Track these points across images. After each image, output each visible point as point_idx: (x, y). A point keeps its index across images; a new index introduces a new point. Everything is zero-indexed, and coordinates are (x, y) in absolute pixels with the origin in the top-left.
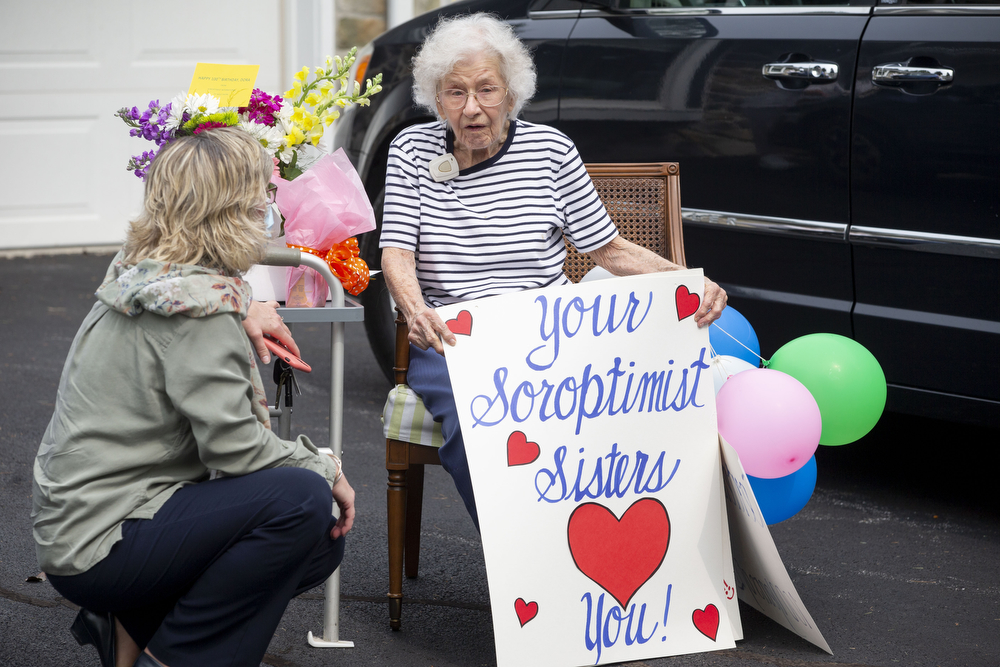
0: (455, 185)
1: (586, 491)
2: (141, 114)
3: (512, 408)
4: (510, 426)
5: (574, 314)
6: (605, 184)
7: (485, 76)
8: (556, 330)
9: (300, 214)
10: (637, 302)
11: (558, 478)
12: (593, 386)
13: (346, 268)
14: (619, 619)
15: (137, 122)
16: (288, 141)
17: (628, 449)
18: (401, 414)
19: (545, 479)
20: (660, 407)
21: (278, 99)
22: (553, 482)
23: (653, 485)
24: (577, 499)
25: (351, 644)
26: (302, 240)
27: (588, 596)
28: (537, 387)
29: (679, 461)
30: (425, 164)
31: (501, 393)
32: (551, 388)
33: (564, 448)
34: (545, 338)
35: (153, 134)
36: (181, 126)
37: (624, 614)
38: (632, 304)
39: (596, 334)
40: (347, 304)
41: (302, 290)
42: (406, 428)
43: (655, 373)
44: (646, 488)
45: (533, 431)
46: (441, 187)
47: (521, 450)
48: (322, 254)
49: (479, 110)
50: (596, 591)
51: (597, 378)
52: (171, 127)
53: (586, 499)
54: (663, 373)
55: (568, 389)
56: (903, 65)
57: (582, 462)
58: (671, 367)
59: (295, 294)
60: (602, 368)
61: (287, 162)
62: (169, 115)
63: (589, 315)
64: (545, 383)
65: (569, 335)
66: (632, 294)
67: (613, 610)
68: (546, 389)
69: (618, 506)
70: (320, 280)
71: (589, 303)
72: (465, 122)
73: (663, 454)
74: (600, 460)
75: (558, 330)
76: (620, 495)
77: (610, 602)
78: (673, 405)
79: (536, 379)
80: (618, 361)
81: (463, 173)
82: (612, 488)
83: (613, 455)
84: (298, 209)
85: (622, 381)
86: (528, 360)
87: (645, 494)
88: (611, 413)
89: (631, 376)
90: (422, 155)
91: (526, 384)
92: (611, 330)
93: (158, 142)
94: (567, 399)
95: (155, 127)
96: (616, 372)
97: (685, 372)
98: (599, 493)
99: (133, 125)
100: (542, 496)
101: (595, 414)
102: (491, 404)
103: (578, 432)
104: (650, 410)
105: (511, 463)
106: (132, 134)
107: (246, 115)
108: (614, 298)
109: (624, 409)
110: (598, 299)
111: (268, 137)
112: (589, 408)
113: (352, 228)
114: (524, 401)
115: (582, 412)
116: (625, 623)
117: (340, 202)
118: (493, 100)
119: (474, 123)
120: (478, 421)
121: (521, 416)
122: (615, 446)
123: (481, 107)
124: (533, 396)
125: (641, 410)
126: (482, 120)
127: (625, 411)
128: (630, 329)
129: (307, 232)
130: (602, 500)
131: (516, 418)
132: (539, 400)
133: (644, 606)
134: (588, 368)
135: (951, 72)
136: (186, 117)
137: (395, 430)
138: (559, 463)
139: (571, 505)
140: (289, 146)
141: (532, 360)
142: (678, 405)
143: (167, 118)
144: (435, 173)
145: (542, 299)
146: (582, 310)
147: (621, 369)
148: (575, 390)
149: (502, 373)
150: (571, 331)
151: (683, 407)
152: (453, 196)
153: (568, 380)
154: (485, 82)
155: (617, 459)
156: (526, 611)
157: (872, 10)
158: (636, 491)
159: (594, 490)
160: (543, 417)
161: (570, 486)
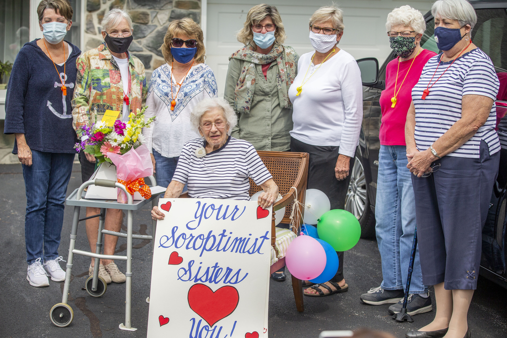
0: (204, 159)
1: (200, 279)
3: (175, 243)
4: (173, 249)
5: (210, 210)
7: (218, 117)
8: (201, 215)
10: (238, 209)
11: (188, 272)
12: (212, 239)
14: (208, 330)
17: (223, 265)
19: (182, 272)
20: (242, 251)
21: (124, 124)
22: (186, 273)
23: (233, 280)
24: (195, 282)
27: (194, 319)
28: (188, 236)
29: (247, 274)
30: (194, 151)
31: (173, 236)
32: (193, 237)
33: (194, 261)
34: (196, 218)
37: (210, 329)
38: (236, 210)
39: (217, 219)
43: (242, 238)
44: (229, 282)
45: (182, 252)
46: (199, 160)
47: (175, 259)
49: (216, 130)
50: (198, 318)
51: (214, 236)
53: (199, 282)
54: (246, 238)
55: (200, 239)
57: (200, 268)
58: (250, 237)
60: (217, 233)
63: (216, 212)
64: (191, 235)
65: (206, 218)
66: (236, 206)
67: (205, 327)
68: (191, 237)
69: (214, 287)
71: (217, 207)
72: (211, 135)
73: (240, 270)
74: (209, 268)
75: (202, 215)
76: (216, 283)
77: (204, 323)
78: (248, 252)
79: (188, 233)
80: (224, 231)
81: (207, 154)
82: (213, 279)
83: (215, 267)
85: (225, 239)
86: (187, 225)
87: (229, 284)
88: (217, 250)
89: (230, 238)
90: (194, 147)
91: (184, 234)
92: (224, 218)
94: (199, 242)
96: (223, 235)
97: (257, 239)
98: (206, 281)
100: (180, 278)
101: (210, 250)
102: (168, 239)
103: (201, 256)
104: (236, 252)
105: (170, 263)
108: (228, 206)
109: (224, 249)
110: (221, 206)
112: (208, 247)
114: (181, 240)
115: (204, 248)
116: (210, 333)
118: (222, 126)
119: (215, 135)
120: (161, 245)
121: (178, 246)
122: (217, 264)
123: (217, 128)
124: (185, 239)
125: (232, 251)
126: (218, 133)
127: (224, 251)
128: (233, 219)
130: (207, 284)
131: (176, 246)
132: (187, 241)
133: (221, 328)
134: (211, 232)
138: (190, 266)
139: (192, 283)
141: (189, 225)
142: (251, 251)
144: (197, 154)
145: (199, 203)
146: (213, 209)
147: (225, 234)
148: (203, 239)
149: (176, 228)
150: (207, 217)
151: (253, 253)
152: (203, 163)
153: (201, 235)
154: (218, 120)
155: (217, 269)
156: (164, 321)
158: (224, 282)
159: (204, 279)
160: (187, 248)
161: (193, 276)
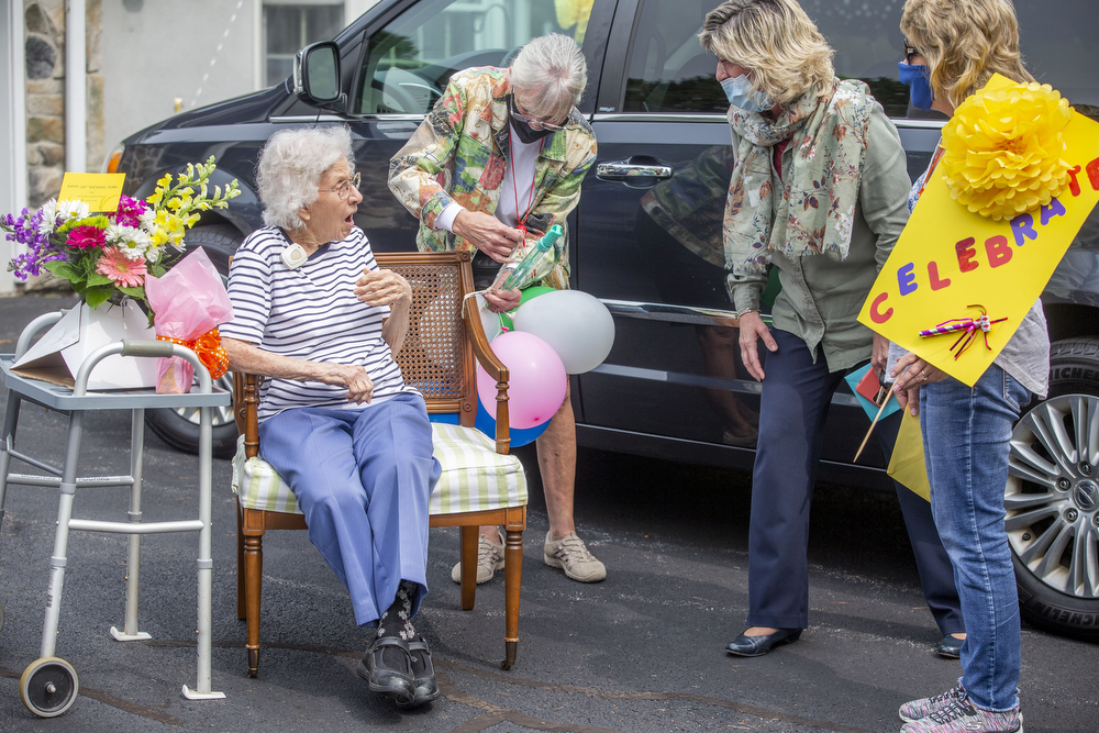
2: (16, 221)
6: (407, 270)
9: (170, 308)
13: (213, 357)
15: (12, 227)
16: (154, 241)
18: (257, 486)
25: (221, 695)
26: (172, 332)
35: (27, 238)
36: (55, 229)
40: (214, 390)
41: (171, 377)
42: (262, 498)
48: (191, 344)
52: (46, 231)
56: (625, 163)
59: (165, 381)
61: (153, 261)
62: (41, 220)
70: (189, 369)
84: (169, 304)
93: (31, 245)
95: (28, 232)
99: (9, 230)
106: (8, 238)
107: (113, 219)
111: (136, 239)
113: (216, 320)
117: (205, 297)
129: (177, 325)
135: (669, 169)
136: (59, 222)
137: (252, 500)
140: (154, 246)
143: (40, 223)
157: (592, 117)
